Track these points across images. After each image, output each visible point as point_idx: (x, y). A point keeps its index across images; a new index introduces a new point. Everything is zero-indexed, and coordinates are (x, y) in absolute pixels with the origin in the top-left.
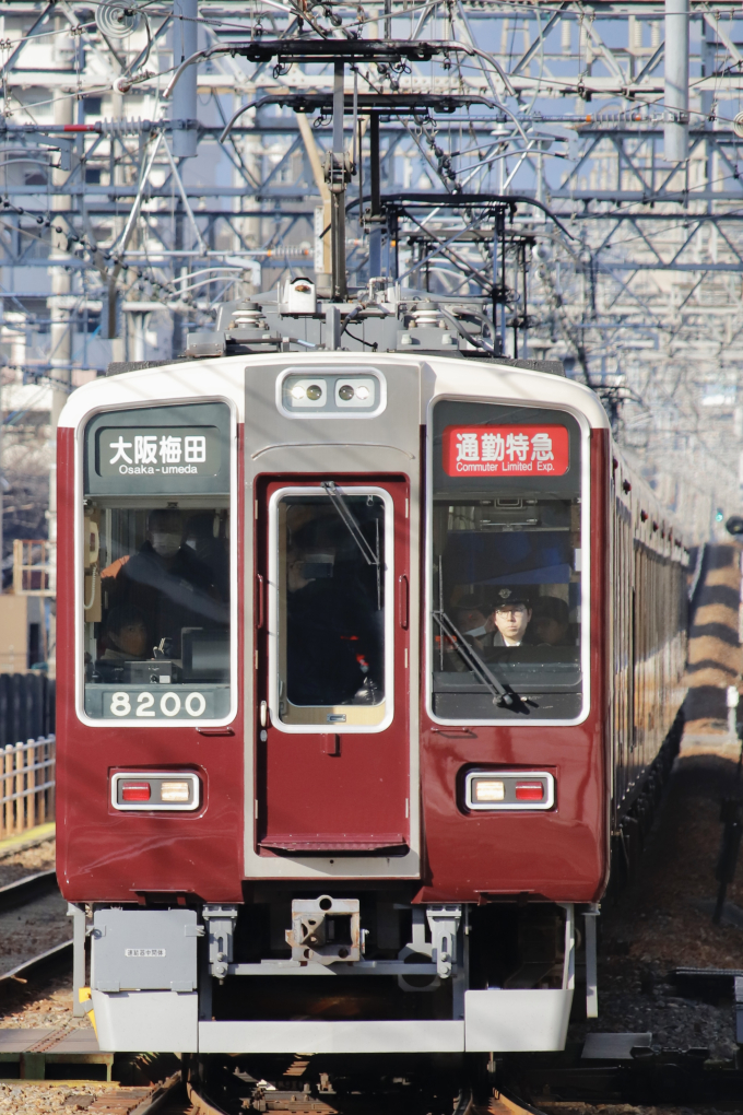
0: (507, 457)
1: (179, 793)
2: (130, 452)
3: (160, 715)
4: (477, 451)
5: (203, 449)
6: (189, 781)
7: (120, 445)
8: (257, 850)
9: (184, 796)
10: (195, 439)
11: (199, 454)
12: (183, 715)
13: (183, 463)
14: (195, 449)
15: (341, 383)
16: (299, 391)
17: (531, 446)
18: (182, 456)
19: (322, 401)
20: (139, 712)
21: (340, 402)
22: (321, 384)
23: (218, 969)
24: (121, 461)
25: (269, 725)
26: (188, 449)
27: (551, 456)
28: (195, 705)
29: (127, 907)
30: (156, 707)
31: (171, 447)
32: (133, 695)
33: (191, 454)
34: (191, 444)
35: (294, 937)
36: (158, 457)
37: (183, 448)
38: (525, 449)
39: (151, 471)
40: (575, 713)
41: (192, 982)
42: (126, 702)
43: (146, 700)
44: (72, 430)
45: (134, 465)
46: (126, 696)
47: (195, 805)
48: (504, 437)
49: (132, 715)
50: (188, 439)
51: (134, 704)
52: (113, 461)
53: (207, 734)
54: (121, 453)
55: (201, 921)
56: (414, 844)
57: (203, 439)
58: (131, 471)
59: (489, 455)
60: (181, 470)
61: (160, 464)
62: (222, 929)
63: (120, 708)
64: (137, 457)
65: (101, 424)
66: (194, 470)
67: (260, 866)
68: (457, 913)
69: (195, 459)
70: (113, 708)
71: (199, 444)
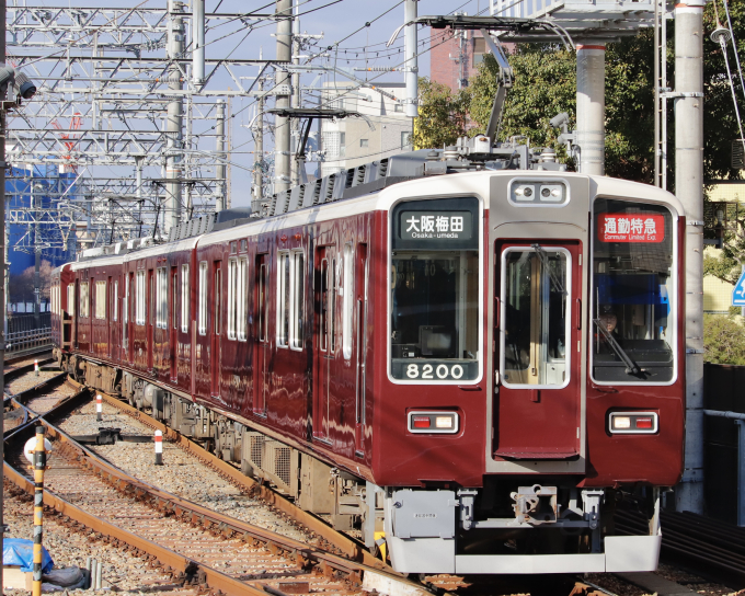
0: (631, 231)
1: (446, 423)
2: (418, 225)
3: (436, 378)
4: (615, 227)
5: (461, 224)
6: (452, 416)
7: (413, 221)
8: (494, 457)
9: (450, 425)
10: (457, 218)
11: (459, 227)
12: (450, 377)
13: (449, 232)
14: (457, 224)
15: (543, 187)
16: (520, 191)
17: (644, 226)
18: (449, 228)
19: (532, 197)
20: (424, 376)
21: (542, 198)
22: (532, 187)
23: (466, 525)
24: (413, 230)
25: (500, 383)
26: (452, 224)
27: (654, 231)
28: (457, 372)
29: (414, 489)
30: (434, 372)
31: (442, 222)
32: (420, 365)
33: (454, 227)
34: (454, 221)
35: (519, 508)
36: (435, 228)
37: (449, 223)
38: (641, 227)
39: (431, 236)
40: (669, 379)
41: (452, 532)
42: (416, 370)
43: (428, 369)
44: (386, 212)
45: (420, 233)
46: (416, 367)
47: (456, 430)
48: (630, 220)
49: (420, 377)
50: (452, 218)
51: (421, 371)
52: (408, 230)
53: (465, 389)
54: (413, 225)
55: (457, 497)
56: (582, 454)
57: (461, 218)
58: (419, 236)
59: (622, 230)
60: (449, 236)
61: (436, 232)
62: (468, 502)
63: (413, 373)
64: (423, 228)
65: (403, 207)
66: (456, 236)
67: (494, 466)
68: (601, 493)
69: (457, 230)
70: (408, 374)
71: (459, 221)
